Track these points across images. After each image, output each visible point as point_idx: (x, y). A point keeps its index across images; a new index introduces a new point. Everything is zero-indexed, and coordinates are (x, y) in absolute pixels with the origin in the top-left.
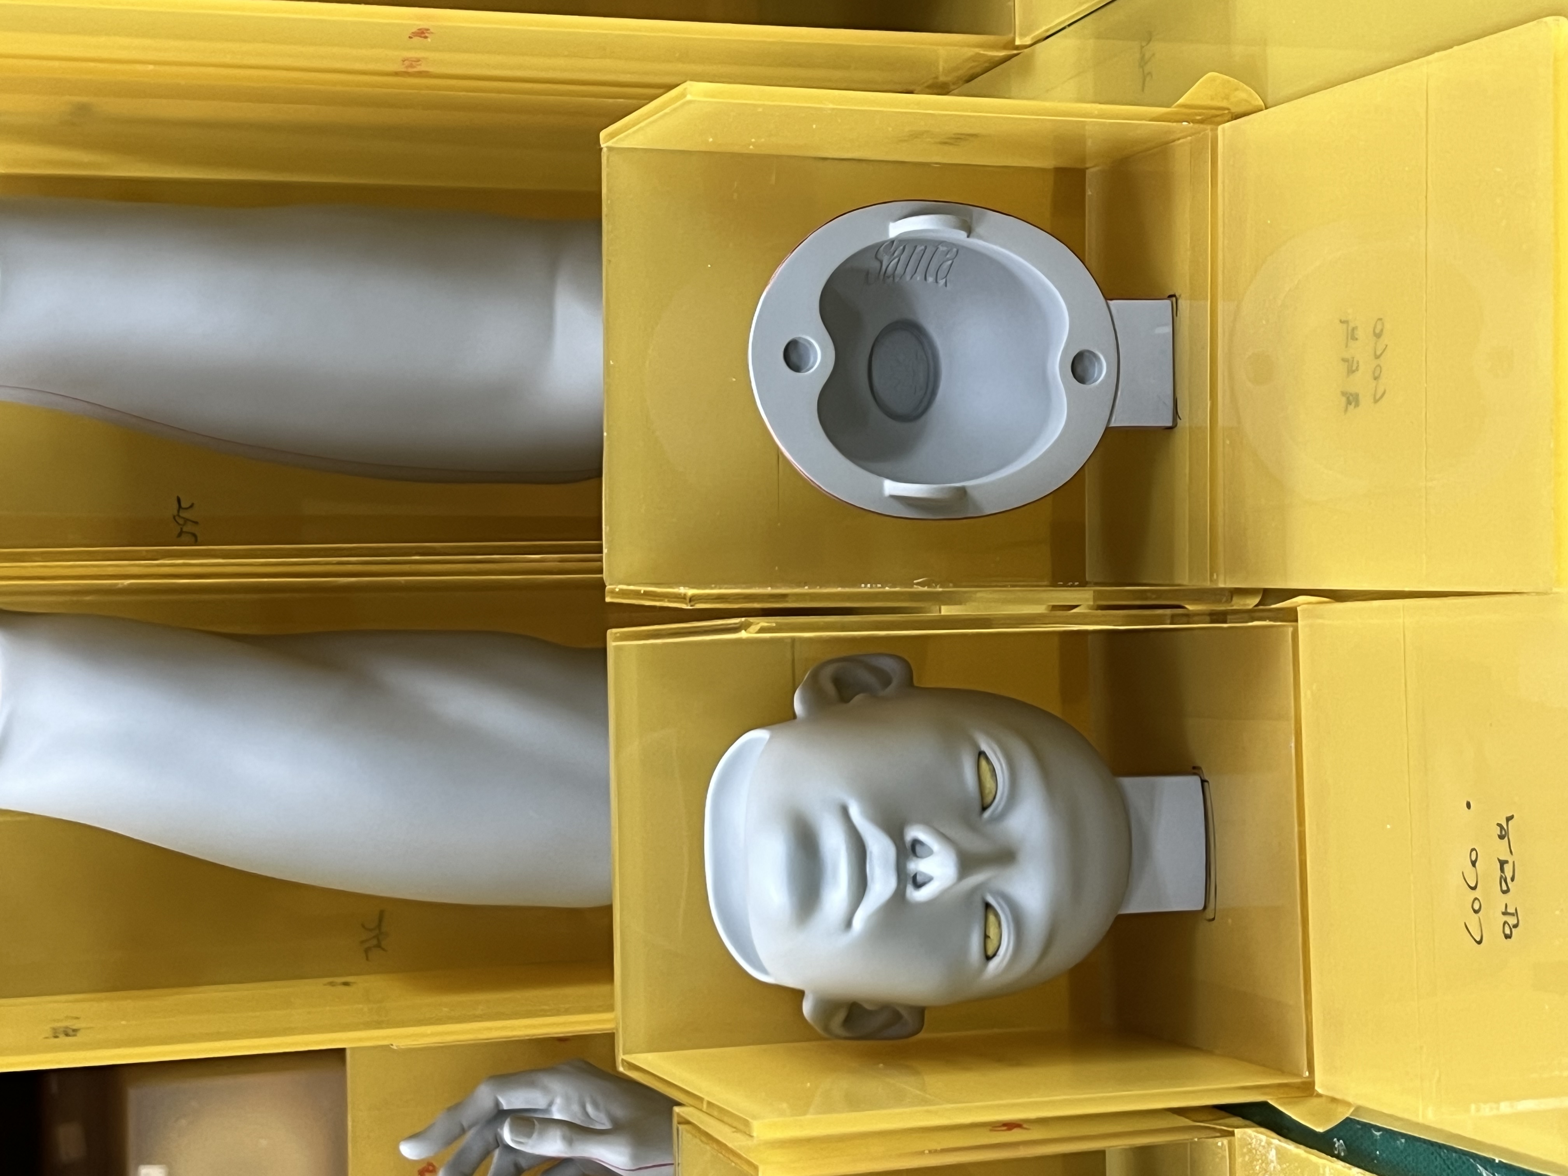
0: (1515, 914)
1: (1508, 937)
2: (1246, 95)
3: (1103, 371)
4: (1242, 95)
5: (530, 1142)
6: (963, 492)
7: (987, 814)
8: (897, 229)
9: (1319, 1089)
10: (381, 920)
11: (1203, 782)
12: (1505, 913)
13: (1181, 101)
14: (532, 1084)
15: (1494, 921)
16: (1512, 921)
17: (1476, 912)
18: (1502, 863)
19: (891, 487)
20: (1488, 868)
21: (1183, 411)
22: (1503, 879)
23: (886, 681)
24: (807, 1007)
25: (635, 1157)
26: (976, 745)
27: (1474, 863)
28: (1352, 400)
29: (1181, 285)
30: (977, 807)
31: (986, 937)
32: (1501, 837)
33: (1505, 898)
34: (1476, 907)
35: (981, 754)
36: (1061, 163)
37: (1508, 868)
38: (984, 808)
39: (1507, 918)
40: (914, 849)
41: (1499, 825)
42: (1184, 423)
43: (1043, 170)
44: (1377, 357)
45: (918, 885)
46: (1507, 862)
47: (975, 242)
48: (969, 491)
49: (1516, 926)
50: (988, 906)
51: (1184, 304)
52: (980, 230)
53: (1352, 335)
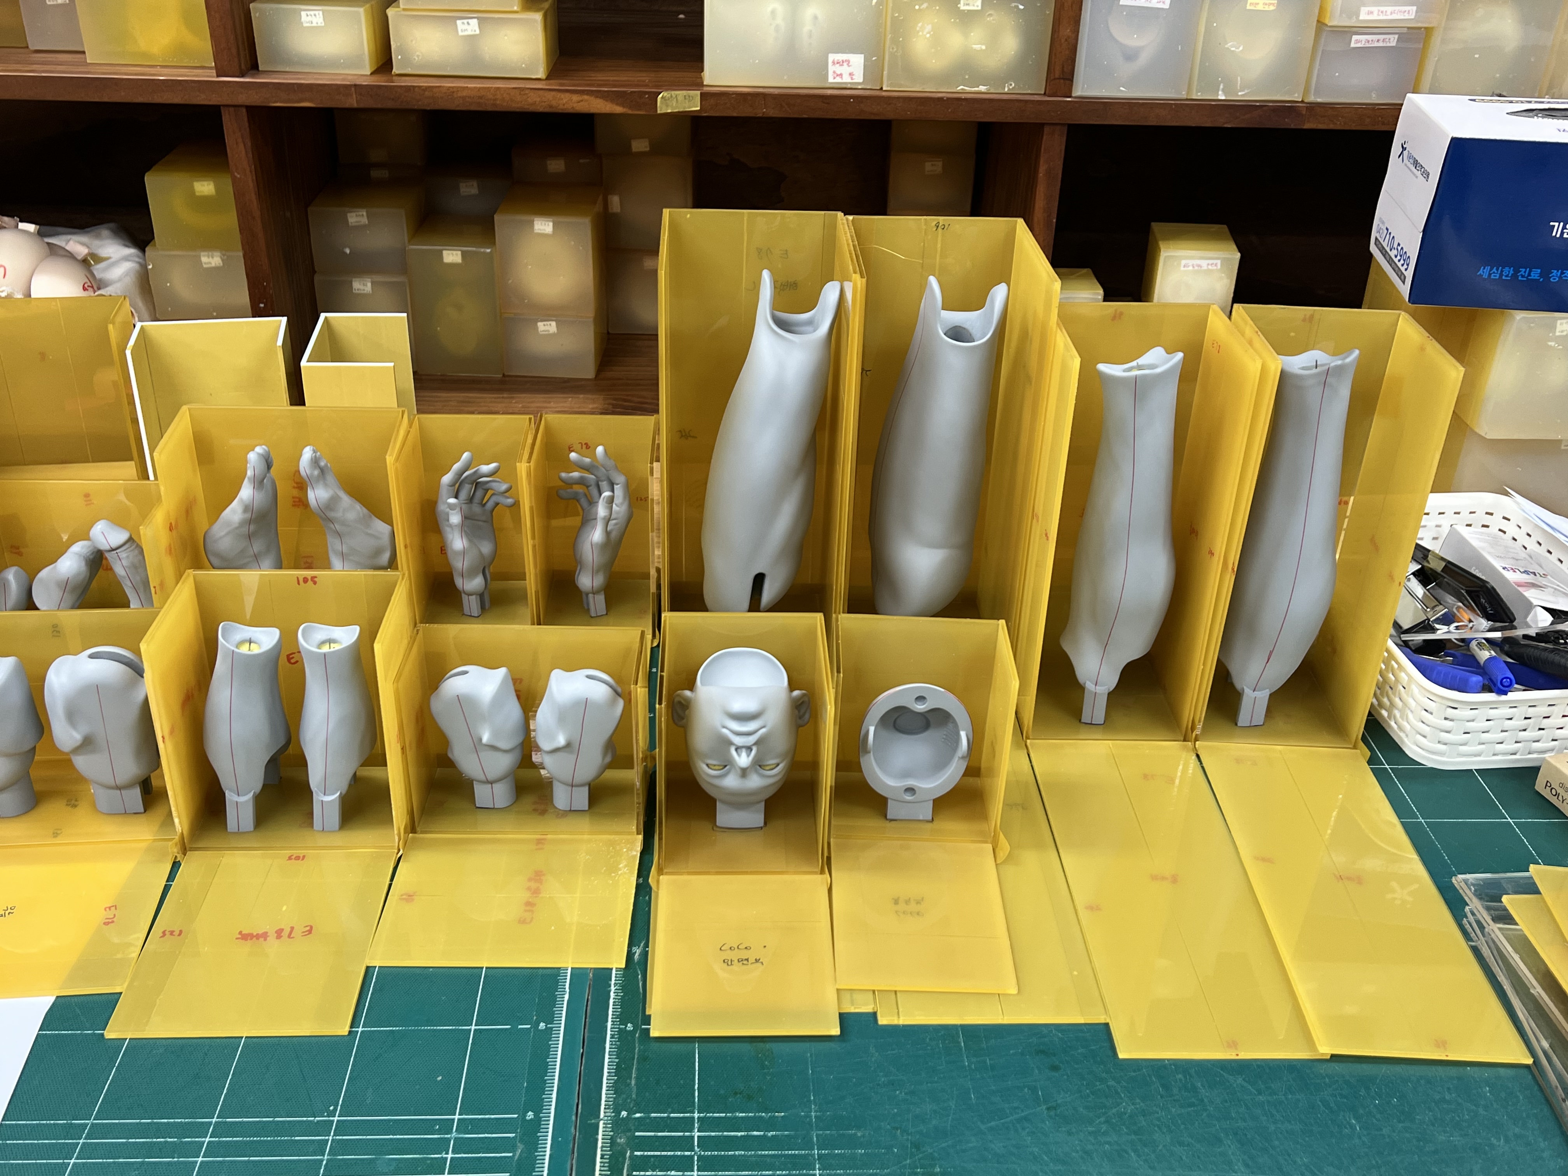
0: (731, 964)
1: (724, 961)
2: (1002, 855)
3: (908, 798)
4: (1002, 854)
5: (604, 503)
6: (870, 752)
7: (758, 767)
8: (963, 734)
9: (661, 877)
10: (693, 437)
11: (761, 828)
12: (731, 960)
13: (1001, 833)
14: (625, 498)
15: (729, 955)
16: (730, 963)
17: (731, 948)
18: (747, 960)
19: (872, 729)
20: (744, 955)
21: (893, 824)
22: (744, 961)
23: (800, 718)
24: (688, 693)
25: (597, 544)
26: (781, 762)
27: (746, 948)
28: (896, 902)
29: (937, 824)
30: (760, 764)
31: (715, 765)
32: (756, 960)
33: (736, 961)
34: (732, 949)
35: (778, 765)
36: (983, 770)
37: (745, 962)
38: (760, 766)
39: (730, 961)
40: (749, 749)
41: (759, 960)
42: (889, 825)
43: (980, 764)
44: (911, 913)
45: (736, 750)
46: (748, 961)
47: (956, 759)
48: (869, 754)
49: (728, 965)
50: (725, 766)
51: (929, 825)
52: (961, 761)
53: (918, 902)
